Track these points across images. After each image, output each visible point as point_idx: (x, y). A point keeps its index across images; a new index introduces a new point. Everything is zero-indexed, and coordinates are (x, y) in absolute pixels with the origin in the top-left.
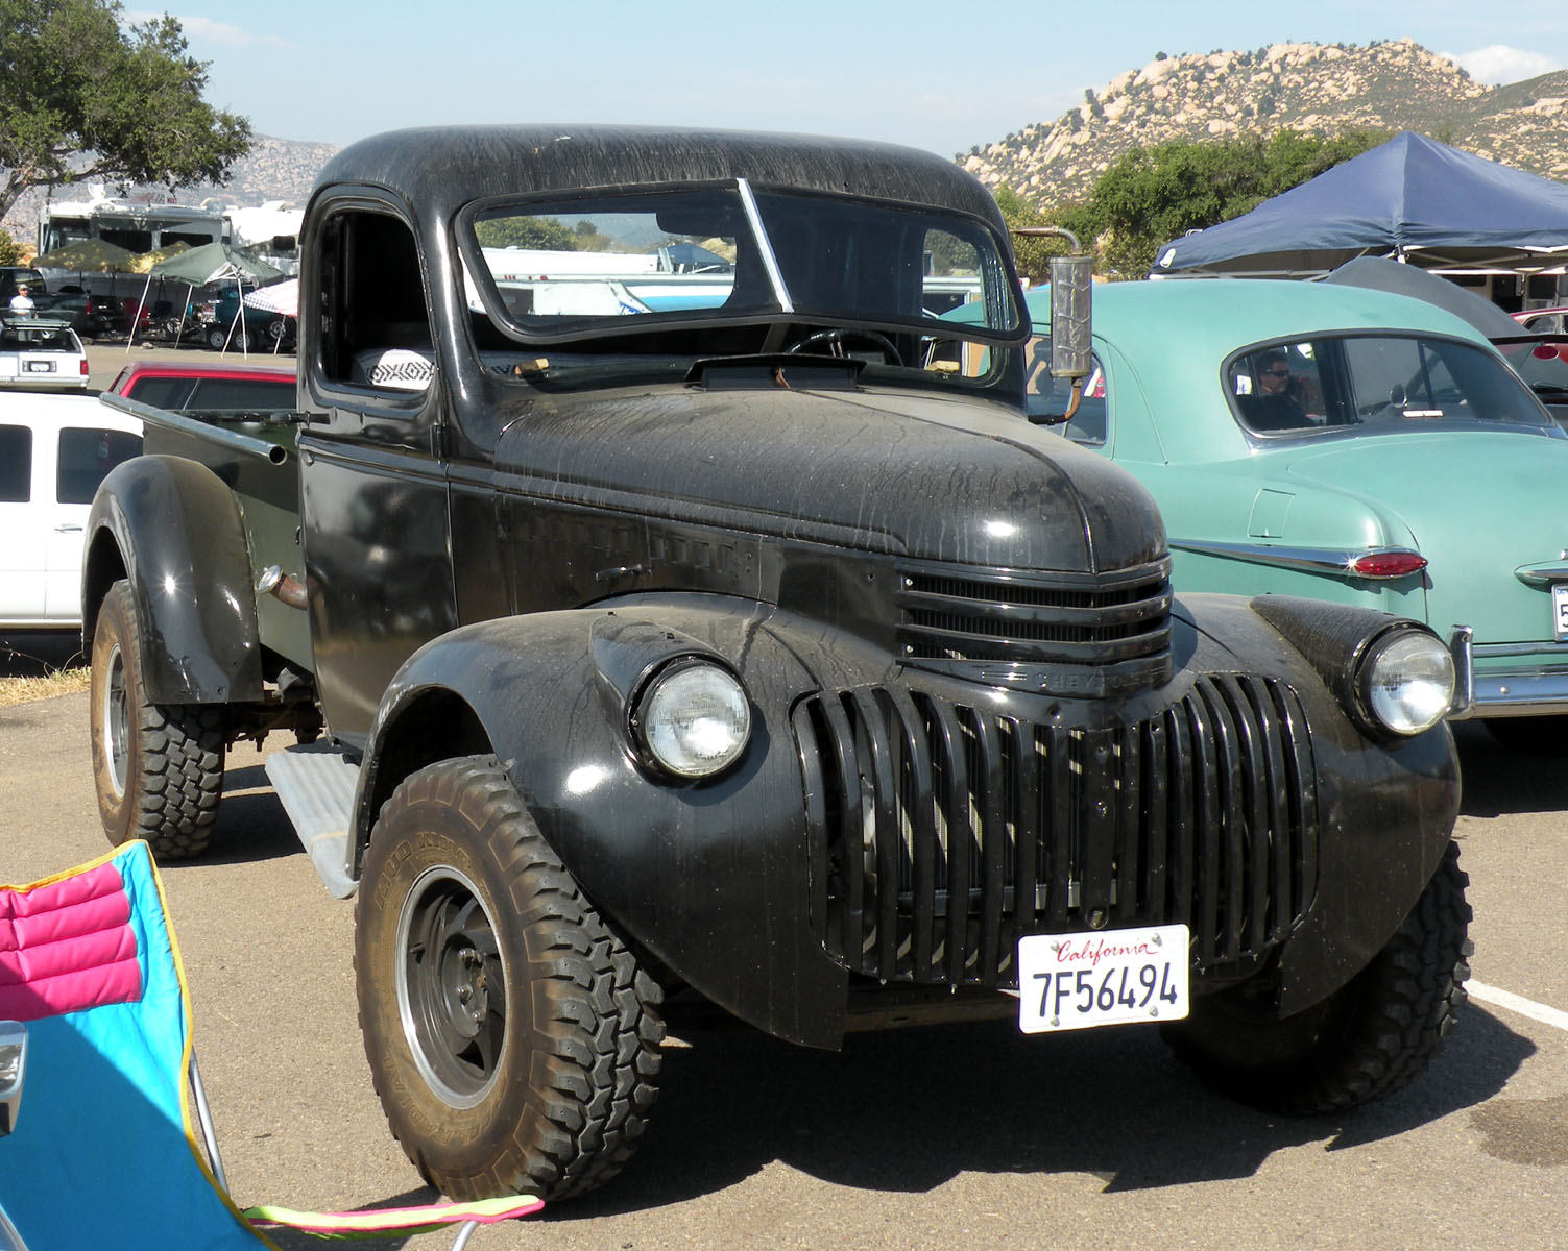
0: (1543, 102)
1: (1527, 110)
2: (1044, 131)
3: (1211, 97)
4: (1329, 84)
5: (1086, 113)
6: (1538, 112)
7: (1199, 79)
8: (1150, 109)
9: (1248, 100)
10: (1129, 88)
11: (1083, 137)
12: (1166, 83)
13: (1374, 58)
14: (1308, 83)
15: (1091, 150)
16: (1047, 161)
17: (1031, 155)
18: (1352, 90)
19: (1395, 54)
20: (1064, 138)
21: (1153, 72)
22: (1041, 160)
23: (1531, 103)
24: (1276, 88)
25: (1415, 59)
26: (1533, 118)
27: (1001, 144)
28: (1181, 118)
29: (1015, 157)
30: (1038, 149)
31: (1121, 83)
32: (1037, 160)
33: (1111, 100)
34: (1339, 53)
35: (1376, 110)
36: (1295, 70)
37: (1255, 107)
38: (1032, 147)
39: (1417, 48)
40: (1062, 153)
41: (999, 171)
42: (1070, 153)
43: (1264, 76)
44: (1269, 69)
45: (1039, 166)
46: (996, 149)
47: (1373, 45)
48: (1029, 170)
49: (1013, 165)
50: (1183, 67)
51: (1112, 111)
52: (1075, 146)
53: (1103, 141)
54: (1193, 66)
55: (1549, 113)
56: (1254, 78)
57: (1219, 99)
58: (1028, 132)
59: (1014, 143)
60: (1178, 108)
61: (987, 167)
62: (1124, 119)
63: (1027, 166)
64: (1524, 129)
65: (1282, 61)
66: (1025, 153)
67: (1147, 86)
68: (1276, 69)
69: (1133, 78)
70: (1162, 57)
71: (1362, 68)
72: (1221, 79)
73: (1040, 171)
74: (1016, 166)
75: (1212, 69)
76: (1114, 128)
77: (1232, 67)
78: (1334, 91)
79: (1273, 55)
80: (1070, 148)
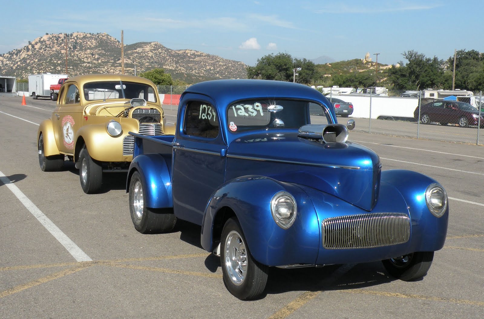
0: (138, 49)
1: (135, 51)
2: (20, 51)
3: (61, 44)
4: (89, 43)
5: (30, 47)
6: (138, 51)
7: (57, 40)
8: (46, 47)
9: (70, 45)
10: (40, 41)
11: (30, 53)
12: (49, 41)
13: (98, 37)
14: (84, 42)
15: (32, 56)
16: (21, 59)
17: (17, 57)
18: (94, 44)
19: (103, 36)
20: (25, 53)
21: (45, 38)
22: (20, 58)
23: (136, 49)
24: (76, 43)
25: (107, 38)
26: (137, 52)
27: (7, 54)
28: (54, 49)
29: (12, 57)
30: (18, 55)
31: (37, 40)
32: (18, 58)
33: (36, 44)
34: (90, 35)
35: (102, 49)
36: (80, 39)
37: (72, 47)
38: (17, 55)
39: (108, 35)
40: (25, 57)
41: (9, 61)
42: (27, 57)
43: (73, 40)
44: (74, 38)
45: (19, 60)
46: (6, 55)
47: (98, 34)
48: (17, 61)
49: (12, 59)
50: (53, 37)
51: (37, 47)
52: (28, 55)
53: (35, 54)
54: (55, 37)
55: (140, 52)
56: (70, 40)
57: (63, 45)
58: (14, 51)
59: (11, 54)
60: (53, 47)
61: (5, 60)
62: (40, 49)
63: (16, 60)
64: (135, 55)
65: (77, 36)
66: (15, 56)
67: (44, 41)
68: (76, 38)
69: (40, 39)
70: (47, 34)
71: (96, 39)
72: (62, 40)
73: (20, 61)
74: (13, 60)
75: (60, 37)
76: (38, 51)
77: (65, 37)
78: (90, 44)
79: (74, 35)
80: (27, 55)
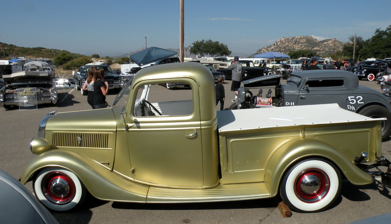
0: (325, 43)
1: (323, 43)
2: (271, 46)
3: (289, 42)
4: (302, 41)
5: (276, 44)
7: (288, 40)
8: (283, 43)
9: (293, 42)
10: (280, 41)
11: (275, 46)
12: (284, 41)
13: (307, 38)
14: (300, 40)
16: (271, 49)
18: (304, 41)
19: (309, 37)
20: (273, 47)
21: (283, 39)
24: (296, 41)
25: (311, 38)
26: (324, 44)
28: (286, 44)
31: (279, 40)
33: (278, 42)
34: (303, 37)
35: (307, 43)
36: (298, 39)
37: (294, 43)
38: (270, 48)
41: (266, 50)
43: (295, 40)
44: (295, 39)
46: (266, 48)
47: (307, 36)
50: (286, 39)
51: (278, 44)
52: (274, 47)
53: (277, 47)
54: (287, 39)
55: (326, 44)
56: (294, 40)
57: (290, 42)
58: (269, 46)
59: (268, 47)
60: (286, 43)
61: (265, 50)
62: (280, 44)
64: (323, 45)
65: (297, 38)
66: (269, 48)
67: (282, 41)
68: (296, 39)
69: (281, 40)
70: (284, 38)
71: (305, 39)
72: (290, 40)
73: (271, 50)
75: (289, 39)
76: (279, 45)
77: (291, 39)
78: (303, 41)
79: (296, 38)
